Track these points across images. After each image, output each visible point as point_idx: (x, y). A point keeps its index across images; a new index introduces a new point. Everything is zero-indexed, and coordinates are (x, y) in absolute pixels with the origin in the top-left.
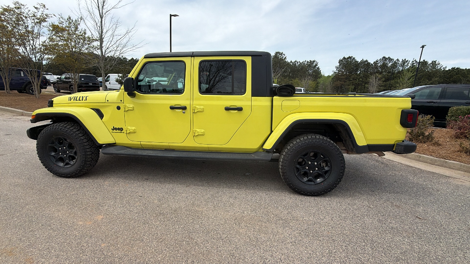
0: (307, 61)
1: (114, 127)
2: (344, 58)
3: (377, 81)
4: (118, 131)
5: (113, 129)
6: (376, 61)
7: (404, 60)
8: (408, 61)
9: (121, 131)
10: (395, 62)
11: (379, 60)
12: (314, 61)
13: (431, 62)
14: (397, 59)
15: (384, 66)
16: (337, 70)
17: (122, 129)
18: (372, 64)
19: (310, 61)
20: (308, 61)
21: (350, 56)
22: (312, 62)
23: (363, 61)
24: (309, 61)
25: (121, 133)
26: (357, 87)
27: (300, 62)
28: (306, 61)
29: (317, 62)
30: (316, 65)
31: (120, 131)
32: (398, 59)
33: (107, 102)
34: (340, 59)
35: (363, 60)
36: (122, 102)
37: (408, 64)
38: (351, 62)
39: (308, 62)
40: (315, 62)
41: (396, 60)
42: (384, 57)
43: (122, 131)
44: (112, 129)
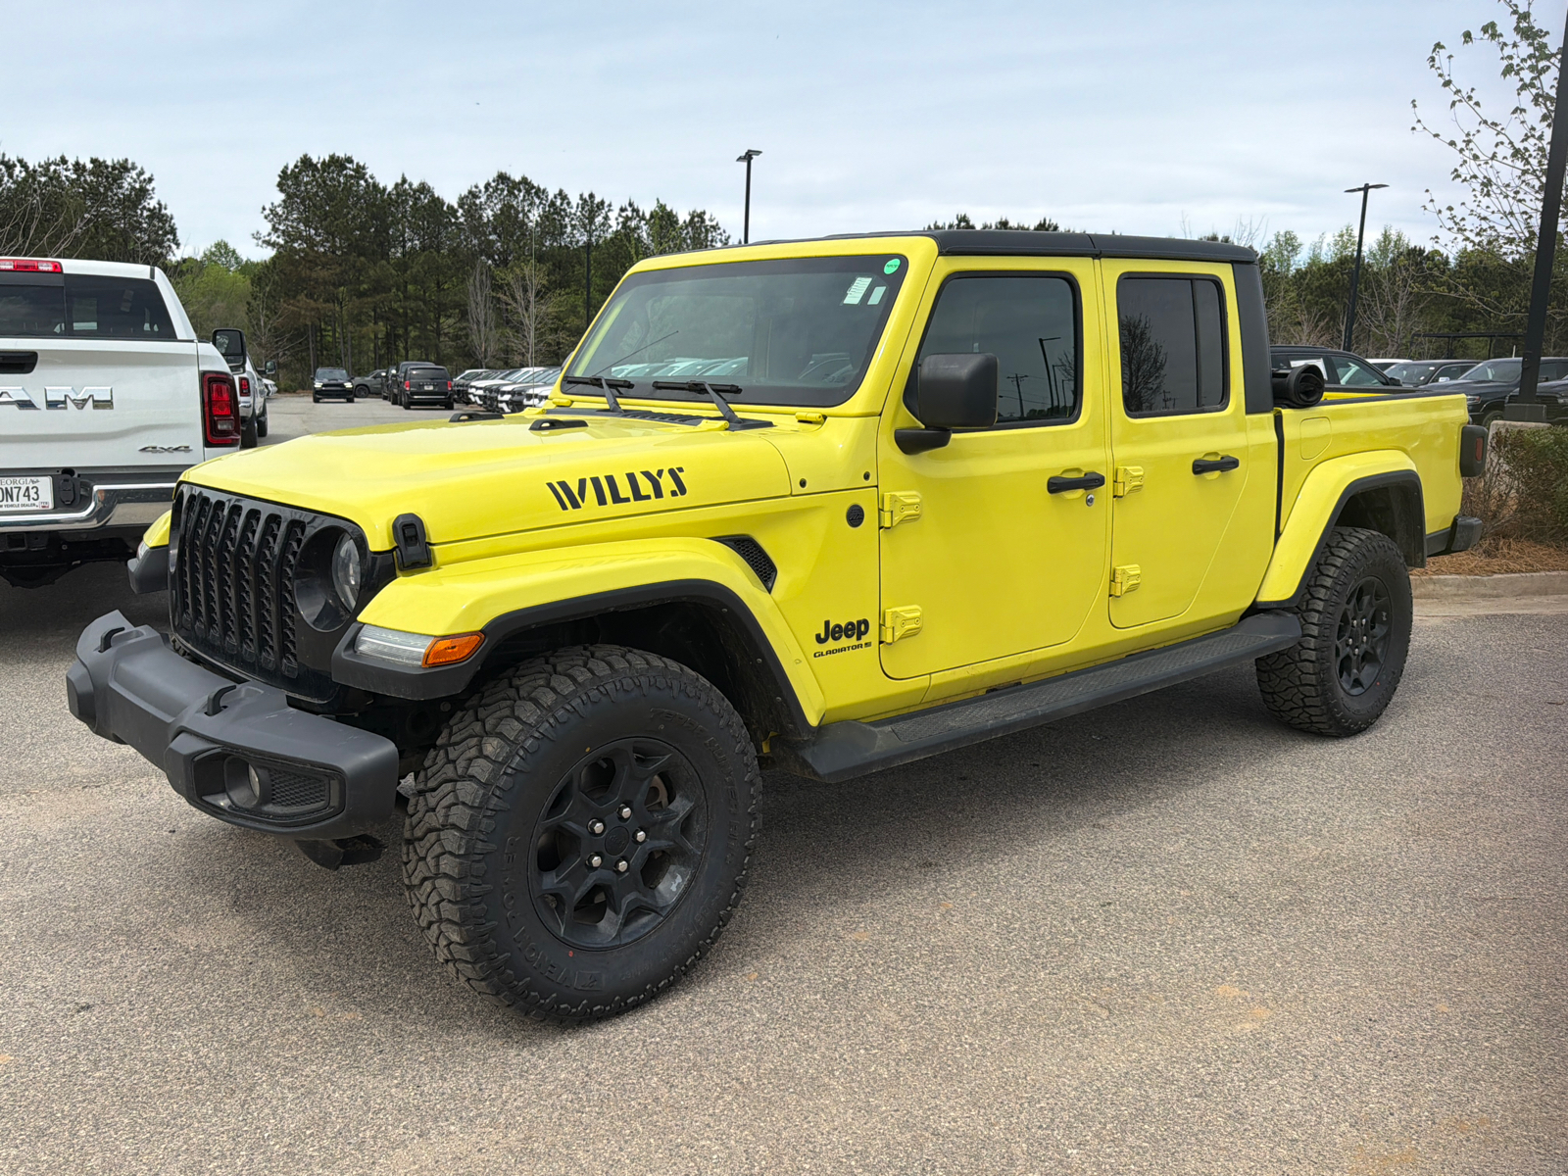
0: (71, 161)
1: (827, 623)
2: (306, 162)
3: (532, 299)
4: (844, 642)
5: (823, 636)
6: (470, 192)
7: (586, 196)
8: (602, 203)
9: (859, 638)
10: (553, 204)
11: (482, 187)
12: (124, 168)
13: (688, 219)
14: (557, 192)
15: (508, 219)
16: (275, 229)
17: (863, 628)
18: (450, 207)
19: (93, 161)
20: (77, 164)
21: (341, 154)
22: (108, 174)
23: (406, 186)
24: (89, 166)
25: (857, 647)
26: (401, 331)
27: (24, 166)
28: (64, 161)
29: (146, 176)
30: (142, 193)
31: (853, 641)
32: (561, 192)
33: (798, 489)
34: (286, 167)
35: (404, 181)
36: (872, 481)
37: (606, 218)
38: (348, 189)
39: (79, 168)
40: (134, 174)
41: (555, 197)
42: (502, 178)
43: (865, 639)
44: (818, 637)
